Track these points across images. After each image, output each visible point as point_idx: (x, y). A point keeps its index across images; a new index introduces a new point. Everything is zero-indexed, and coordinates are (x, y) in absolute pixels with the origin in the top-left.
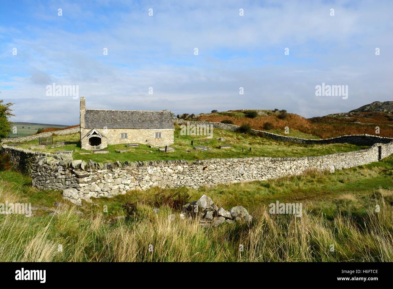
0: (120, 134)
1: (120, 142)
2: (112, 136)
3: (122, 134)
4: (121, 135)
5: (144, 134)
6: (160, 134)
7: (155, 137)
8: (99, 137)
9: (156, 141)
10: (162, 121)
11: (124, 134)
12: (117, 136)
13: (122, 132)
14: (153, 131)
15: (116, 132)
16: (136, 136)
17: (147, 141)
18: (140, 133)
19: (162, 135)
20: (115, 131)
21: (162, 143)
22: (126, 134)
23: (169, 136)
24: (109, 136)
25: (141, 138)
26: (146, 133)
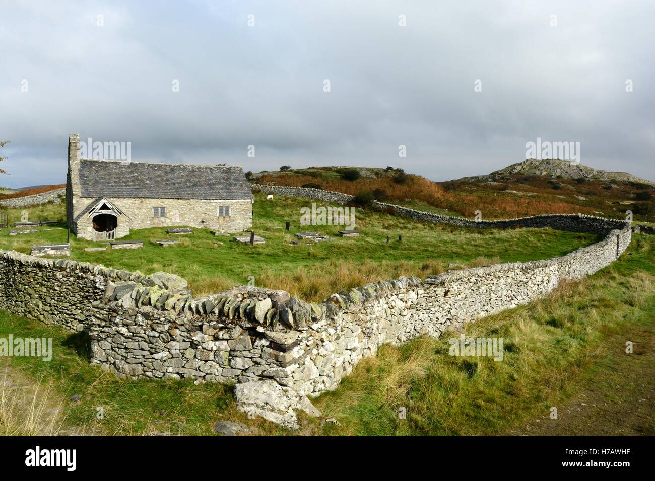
0: (151, 209)
1: (152, 223)
2: (136, 211)
3: (156, 209)
4: (153, 210)
5: (197, 208)
6: (227, 209)
7: (218, 216)
8: (113, 214)
9: (220, 222)
10: (230, 185)
11: (160, 209)
12: (145, 211)
13: (156, 205)
14: (214, 204)
15: (144, 205)
16: (183, 212)
17: (203, 222)
18: (190, 207)
19: (231, 210)
20: (141, 202)
21: (230, 227)
22: (163, 209)
23: (242, 212)
24: (130, 213)
25: (192, 216)
26: (201, 207)
